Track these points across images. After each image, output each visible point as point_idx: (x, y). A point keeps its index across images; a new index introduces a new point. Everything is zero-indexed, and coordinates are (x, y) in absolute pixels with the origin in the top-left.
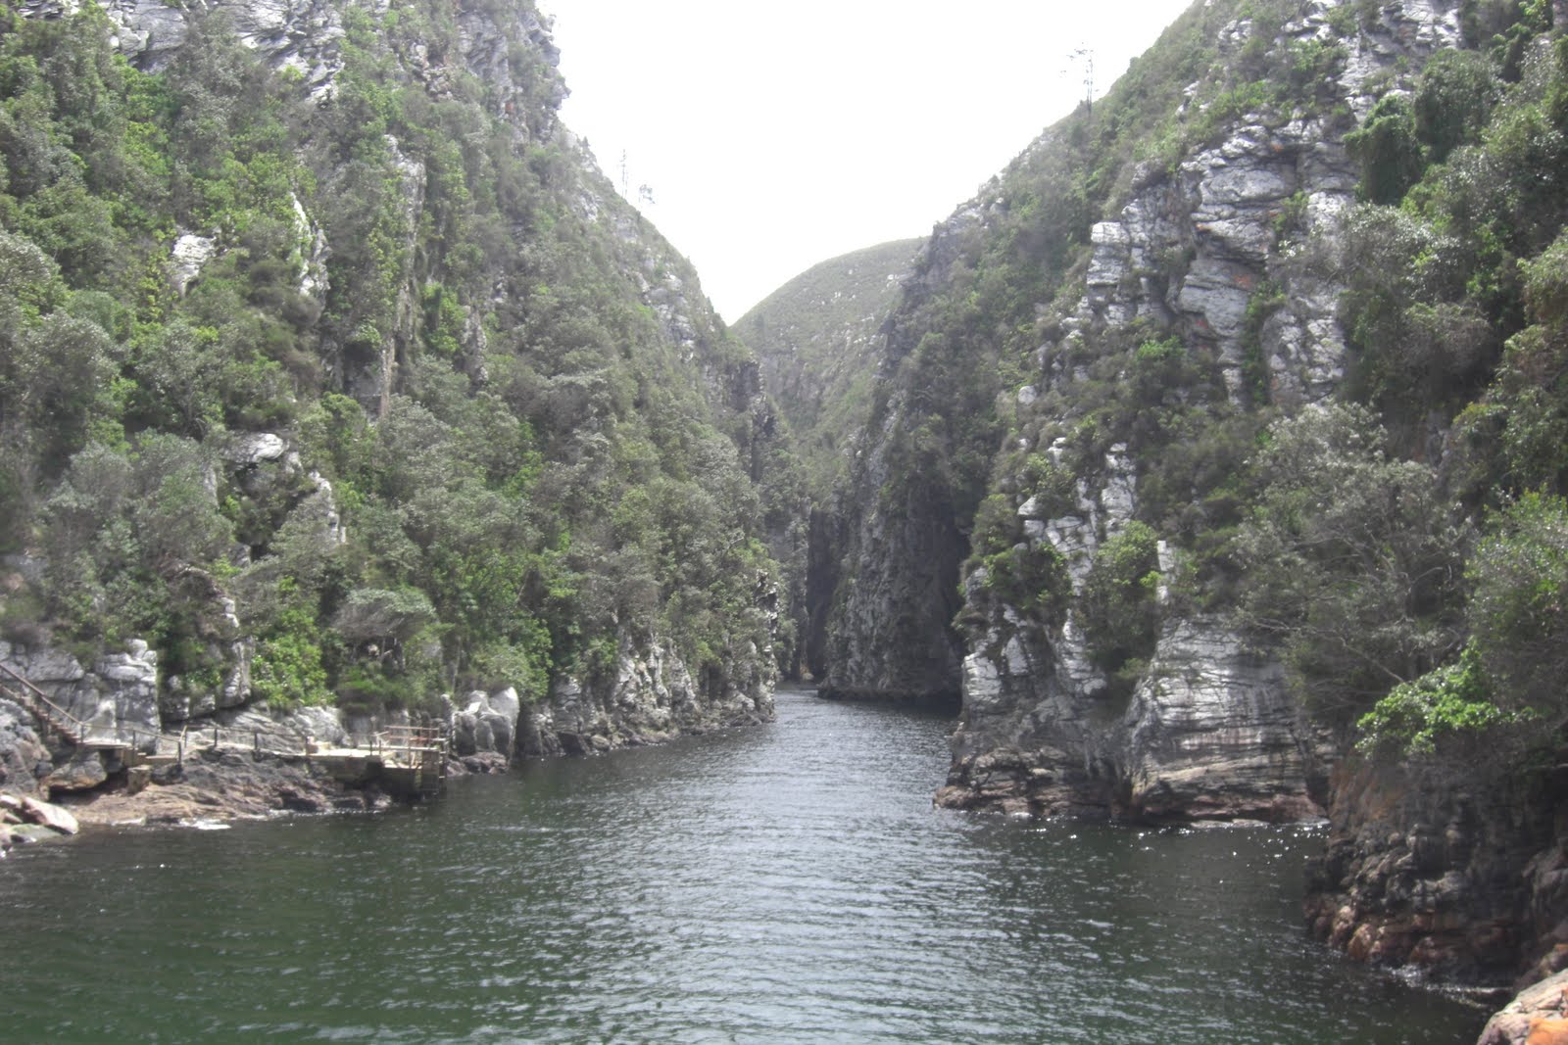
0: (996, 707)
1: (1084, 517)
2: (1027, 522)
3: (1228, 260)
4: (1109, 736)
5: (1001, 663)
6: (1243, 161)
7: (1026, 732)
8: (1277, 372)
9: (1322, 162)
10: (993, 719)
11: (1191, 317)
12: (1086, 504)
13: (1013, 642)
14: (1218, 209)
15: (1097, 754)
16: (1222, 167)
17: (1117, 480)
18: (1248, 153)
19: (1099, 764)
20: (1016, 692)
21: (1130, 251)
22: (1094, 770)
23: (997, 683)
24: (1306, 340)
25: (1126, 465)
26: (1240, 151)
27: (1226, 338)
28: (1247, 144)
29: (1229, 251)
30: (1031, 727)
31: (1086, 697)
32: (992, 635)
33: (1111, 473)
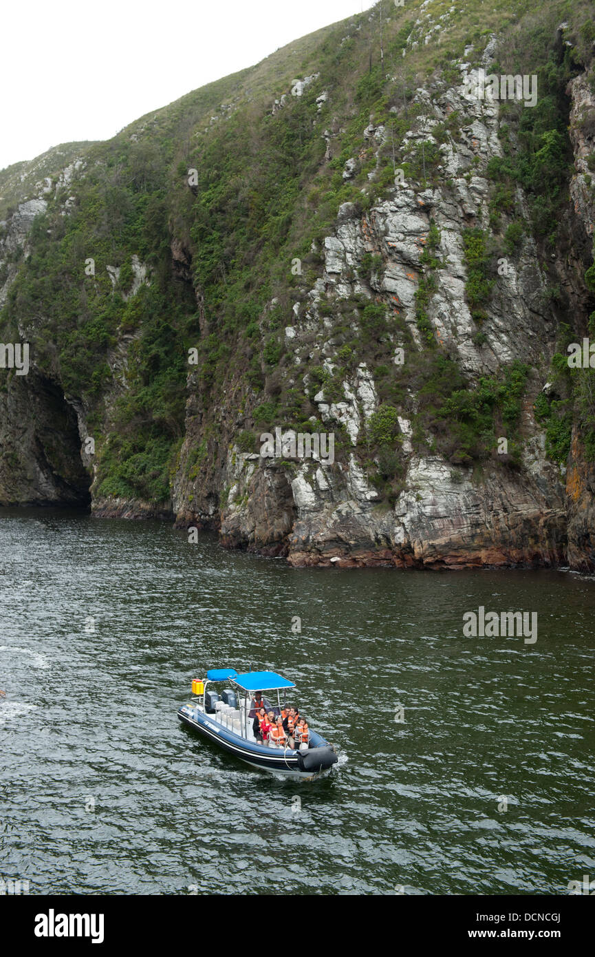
0: (315, 508)
1: (349, 402)
2: (321, 405)
3: (404, 264)
4: (385, 522)
5: (314, 483)
6: (405, 209)
7: (335, 521)
8: (439, 327)
9: (443, 213)
10: (314, 514)
11: (389, 294)
12: (351, 396)
13: (319, 472)
14: (397, 235)
15: (379, 531)
16: (396, 211)
17: (365, 382)
18: (408, 205)
19: (380, 537)
20: (323, 499)
21: (345, 254)
22: (378, 540)
23: (313, 494)
24: (452, 311)
25: (368, 374)
26: (404, 203)
27: (408, 307)
28: (407, 200)
29: (404, 259)
30: (337, 518)
31: (368, 501)
32: (305, 467)
33: (361, 378)
